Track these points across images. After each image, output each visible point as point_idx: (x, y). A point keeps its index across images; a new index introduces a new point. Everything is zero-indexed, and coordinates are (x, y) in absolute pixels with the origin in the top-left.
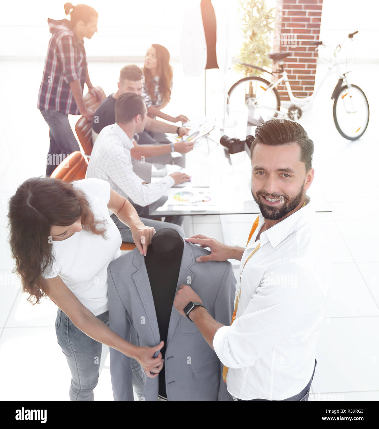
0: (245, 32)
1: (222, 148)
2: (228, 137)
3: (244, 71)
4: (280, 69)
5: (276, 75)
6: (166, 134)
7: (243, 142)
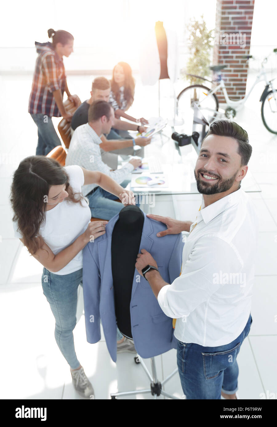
0: (190, 49)
1: (173, 142)
2: (177, 133)
3: (189, 80)
4: (219, 78)
5: (215, 83)
6: (129, 131)
7: (190, 137)
